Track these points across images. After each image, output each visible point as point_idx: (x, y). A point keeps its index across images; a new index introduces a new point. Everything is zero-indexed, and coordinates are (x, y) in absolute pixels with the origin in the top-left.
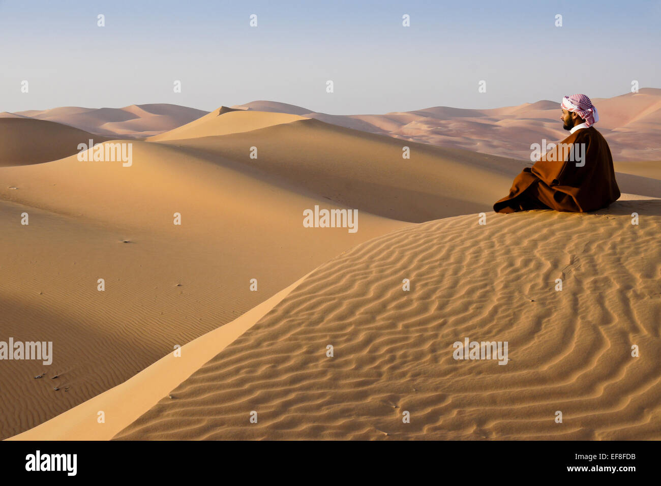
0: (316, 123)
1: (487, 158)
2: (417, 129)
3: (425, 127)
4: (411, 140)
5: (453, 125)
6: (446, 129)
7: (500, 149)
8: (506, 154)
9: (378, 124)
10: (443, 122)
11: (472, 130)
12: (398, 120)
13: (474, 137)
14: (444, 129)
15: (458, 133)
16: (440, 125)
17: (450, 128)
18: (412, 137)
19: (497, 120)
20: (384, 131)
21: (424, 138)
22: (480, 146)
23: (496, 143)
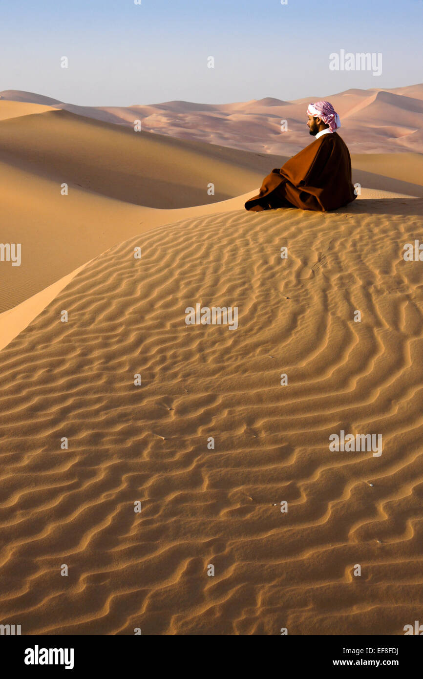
0: (66, 113)
1: (220, 149)
2: (158, 122)
3: (164, 120)
4: (152, 131)
5: (189, 118)
6: (183, 122)
7: (230, 141)
8: (236, 145)
9: (122, 115)
10: (181, 115)
11: (206, 123)
12: (140, 113)
13: (208, 130)
14: (181, 122)
15: (194, 126)
16: (177, 118)
17: (187, 121)
18: (153, 129)
19: (228, 115)
20: (126, 122)
21: (164, 130)
22: (213, 138)
23: (227, 135)
